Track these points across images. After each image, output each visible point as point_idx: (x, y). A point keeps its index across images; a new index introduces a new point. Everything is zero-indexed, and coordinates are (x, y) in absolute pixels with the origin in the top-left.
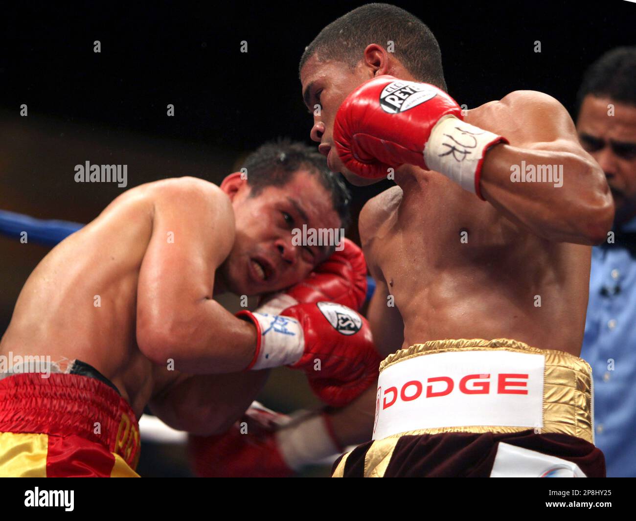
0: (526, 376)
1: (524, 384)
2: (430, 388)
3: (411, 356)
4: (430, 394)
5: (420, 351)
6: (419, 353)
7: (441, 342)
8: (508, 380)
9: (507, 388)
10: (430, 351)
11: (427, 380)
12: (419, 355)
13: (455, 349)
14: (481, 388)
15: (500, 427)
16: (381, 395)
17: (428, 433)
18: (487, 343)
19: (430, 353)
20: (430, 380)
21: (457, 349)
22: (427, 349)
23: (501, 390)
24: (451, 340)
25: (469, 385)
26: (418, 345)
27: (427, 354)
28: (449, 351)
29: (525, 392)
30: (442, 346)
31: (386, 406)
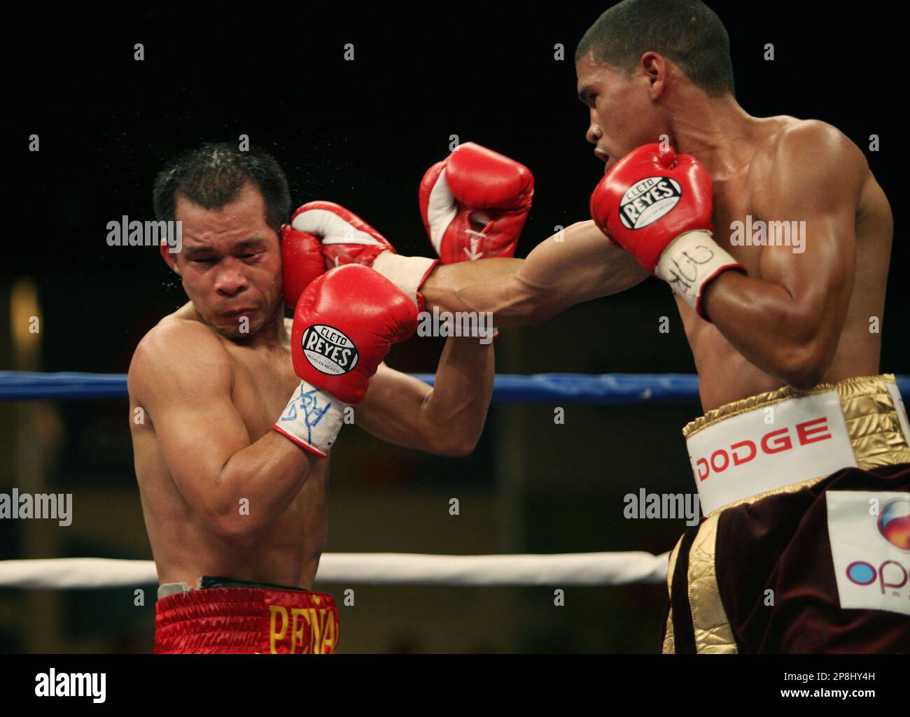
0: (824, 420)
1: (825, 428)
2: (735, 456)
3: (709, 423)
4: (737, 462)
5: (716, 418)
6: (716, 420)
7: (732, 404)
8: (807, 429)
9: (809, 437)
10: (725, 416)
11: (730, 448)
12: (716, 423)
13: (746, 409)
14: (782, 444)
15: (813, 479)
16: (695, 467)
17: (746, 502)
18: (776, 394)
19: (725, 419)
20: (734, 447)
21: (749, 409)
22: (722, 414)
23: (804, 441)
24: (741, 401)
25: (771, 444)
26: (713, 412)
27: (723, 420)
28: (741, 413)
29: (829, 436)
30: (735, 409)
31: (703, 478)
